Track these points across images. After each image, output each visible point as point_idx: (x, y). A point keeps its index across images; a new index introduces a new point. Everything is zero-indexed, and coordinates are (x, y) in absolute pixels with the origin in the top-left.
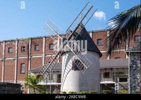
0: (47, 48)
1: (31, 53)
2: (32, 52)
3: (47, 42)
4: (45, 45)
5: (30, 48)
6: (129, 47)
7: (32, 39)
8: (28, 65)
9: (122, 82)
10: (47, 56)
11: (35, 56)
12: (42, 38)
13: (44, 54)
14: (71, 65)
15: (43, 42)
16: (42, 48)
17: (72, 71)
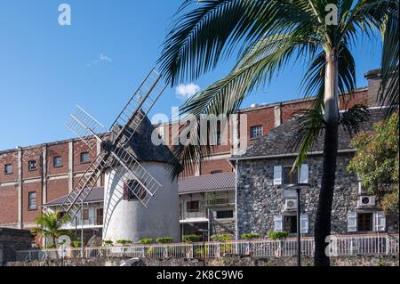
0: (77, 160)
1: (46, 173)
2: (48, 170)
3: (77, 150)
4: (73, 155)
5: (44, 162)
7: (47, 146)
8: (42, 193)
10: (77, 176)
11: (55, 176)
12: (66, 143)
13: (71, 173)
14: (122, 191)
17: (124, 203)
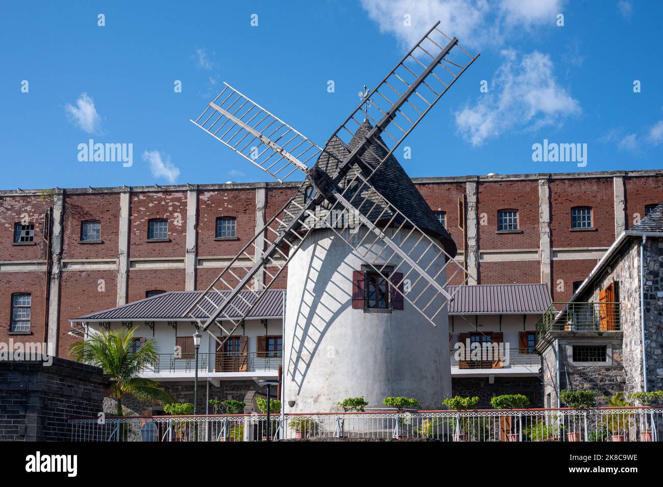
0: (140, 234)
1: (61, 253)
2: (65, 247)
3: (139, 211)
4: (130, 222)
5: (57, 229)
6: (479, 248)
8: (48, 299)
9: (583, 360)
10: (138, 267)
11: (83, 263)
15: (119, 210)
16: (117, 234)
